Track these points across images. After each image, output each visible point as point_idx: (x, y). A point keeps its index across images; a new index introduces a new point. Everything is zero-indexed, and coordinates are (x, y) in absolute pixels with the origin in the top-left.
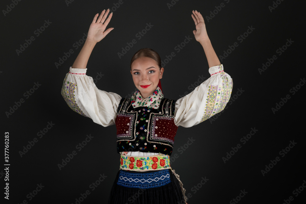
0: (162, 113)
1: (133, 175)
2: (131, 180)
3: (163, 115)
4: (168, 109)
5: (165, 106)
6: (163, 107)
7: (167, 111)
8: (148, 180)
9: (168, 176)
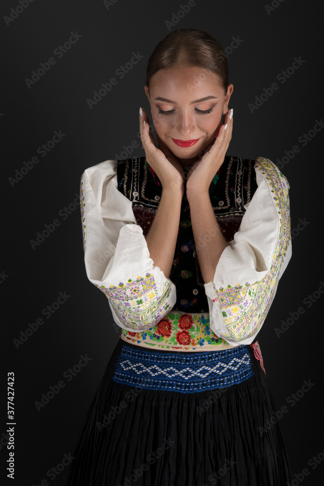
0: (225, 204)
1: (160, 359)
2: (154, 371)
3: (230, 208)
4: (240, 191)
5: (232, 184)
6: (227, 186)
7: (239, 198)
8: (198, 371)
9: (246, 359)
